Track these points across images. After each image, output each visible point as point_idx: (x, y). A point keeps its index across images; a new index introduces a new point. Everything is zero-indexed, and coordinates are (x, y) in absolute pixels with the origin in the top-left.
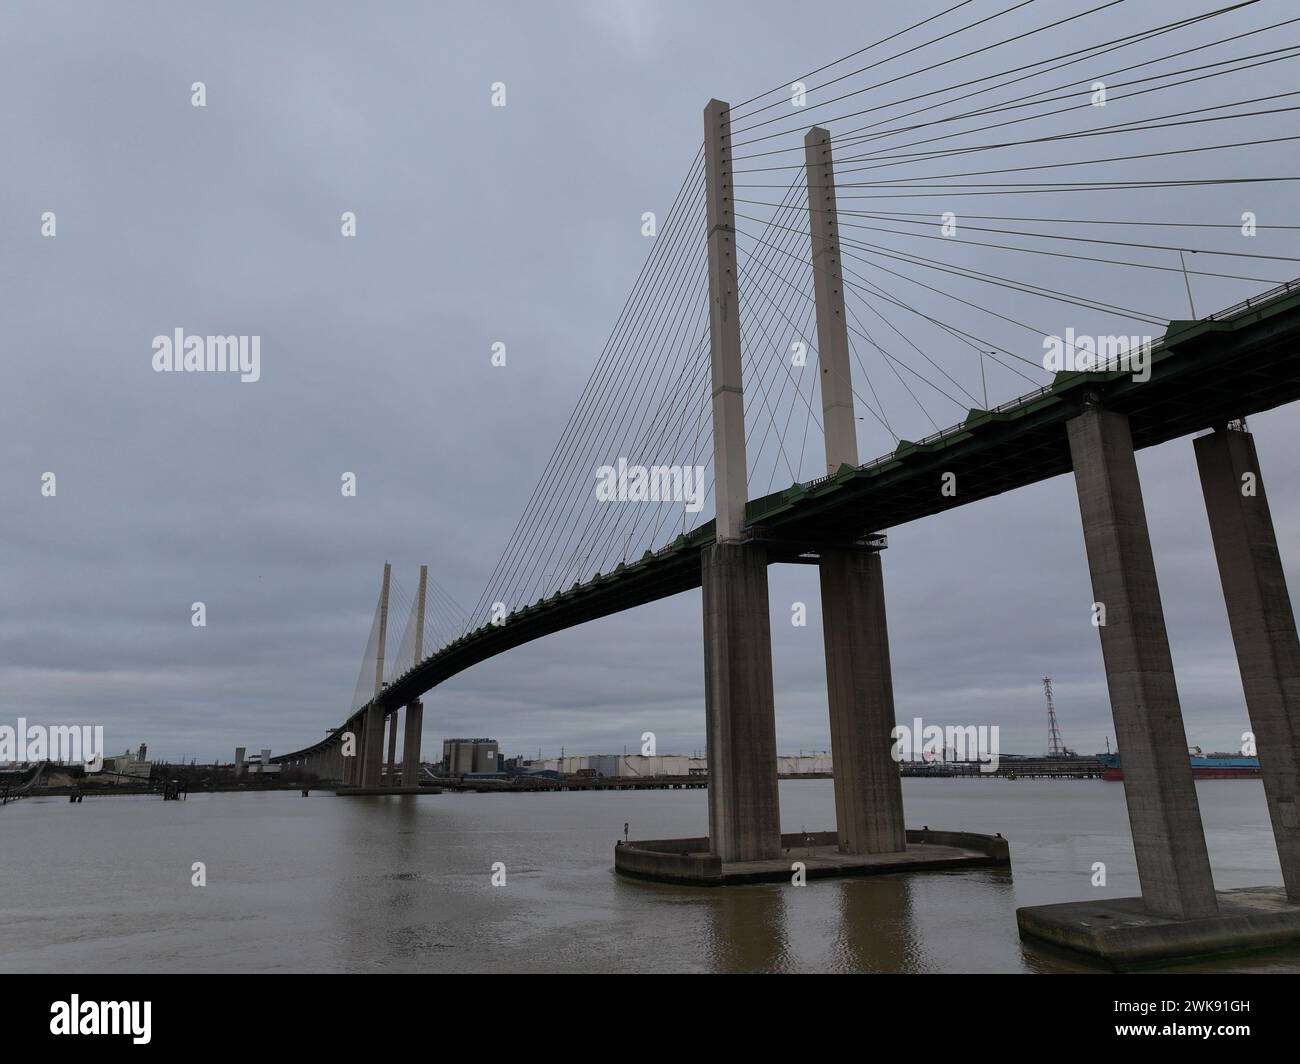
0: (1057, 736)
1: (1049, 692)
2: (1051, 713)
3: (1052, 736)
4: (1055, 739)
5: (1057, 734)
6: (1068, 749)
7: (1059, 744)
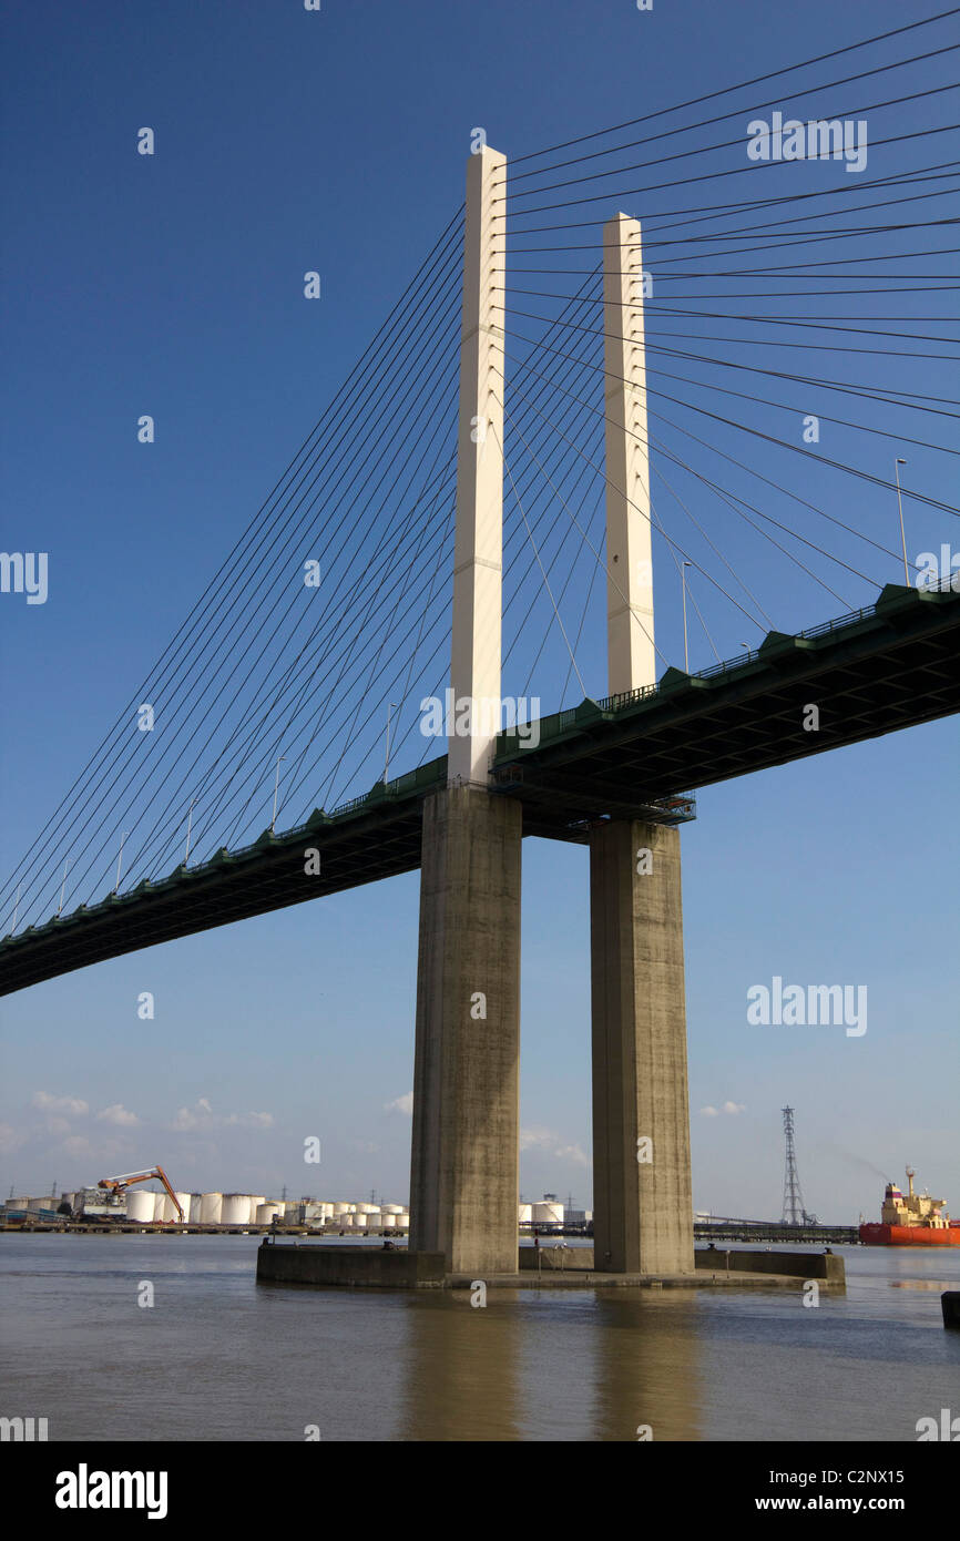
0: (797, 1193)
1: (789, 1129)
2: (790, 1158)
3: (789, 1194)
4: (793, 1198)
5: (796, 1190)
6: (808, 1213)
7: (798, 1206)
